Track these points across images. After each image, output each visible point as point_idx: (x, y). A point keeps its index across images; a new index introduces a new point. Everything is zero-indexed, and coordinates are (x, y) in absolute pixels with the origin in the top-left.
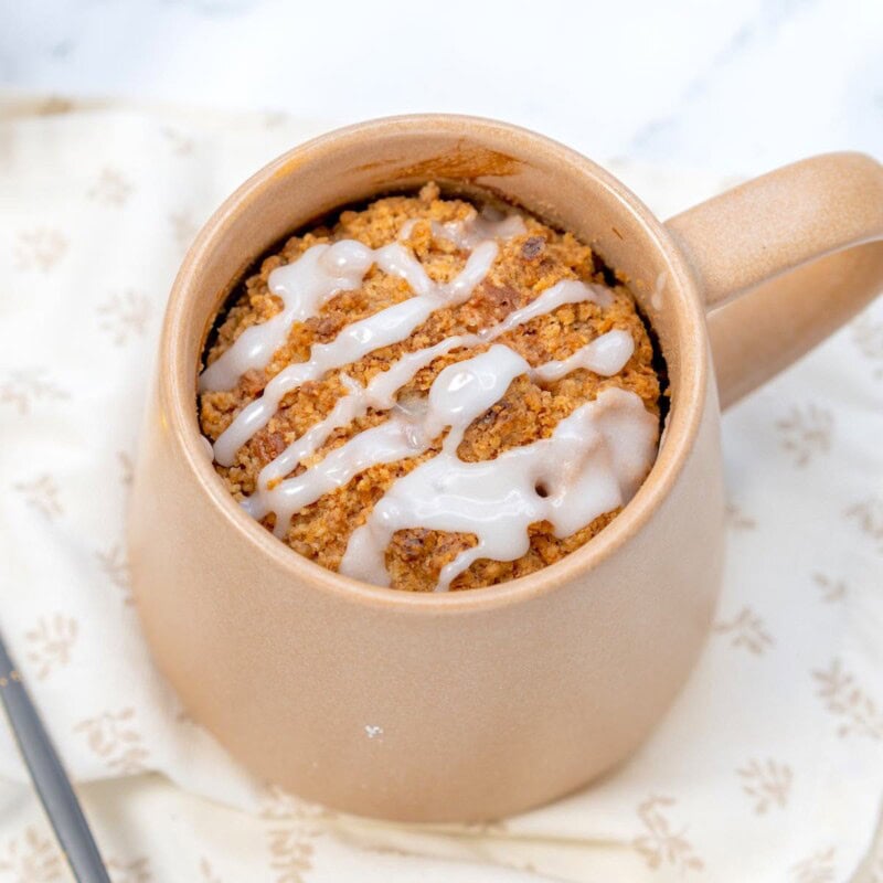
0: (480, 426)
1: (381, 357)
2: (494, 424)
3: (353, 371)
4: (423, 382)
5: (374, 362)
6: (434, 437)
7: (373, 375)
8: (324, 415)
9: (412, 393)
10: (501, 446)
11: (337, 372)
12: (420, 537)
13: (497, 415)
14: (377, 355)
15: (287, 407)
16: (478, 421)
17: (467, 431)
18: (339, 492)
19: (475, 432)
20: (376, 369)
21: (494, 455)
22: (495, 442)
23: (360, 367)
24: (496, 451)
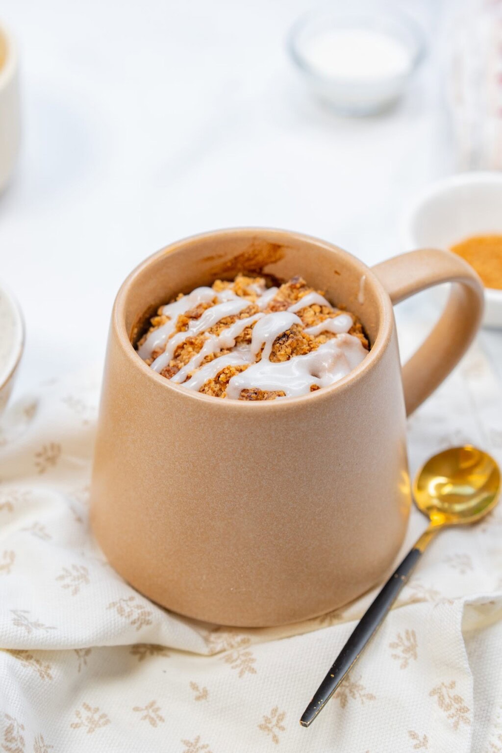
0: (281, 342)
1: (225, 322)
2: (287, 341)
3: (211, 331)
4: (248, 334)
5: (222, 325)
6: (257, 353)
7: (222, 330)
8: (198, 352)
9: (243, 341)
10: (292, 354)
11: (203, 333)
12: (255, 392)
13: (288, 337)
14: (223, 321)
15: (179, 355)
16: (279, 338)
17: (274, 344)
18: (210, 382)
19: (278, 345)
20: (223, 328)
21: (289, 359)
22: (289, 350)
23: (215, 329)
24: (289, 357)
